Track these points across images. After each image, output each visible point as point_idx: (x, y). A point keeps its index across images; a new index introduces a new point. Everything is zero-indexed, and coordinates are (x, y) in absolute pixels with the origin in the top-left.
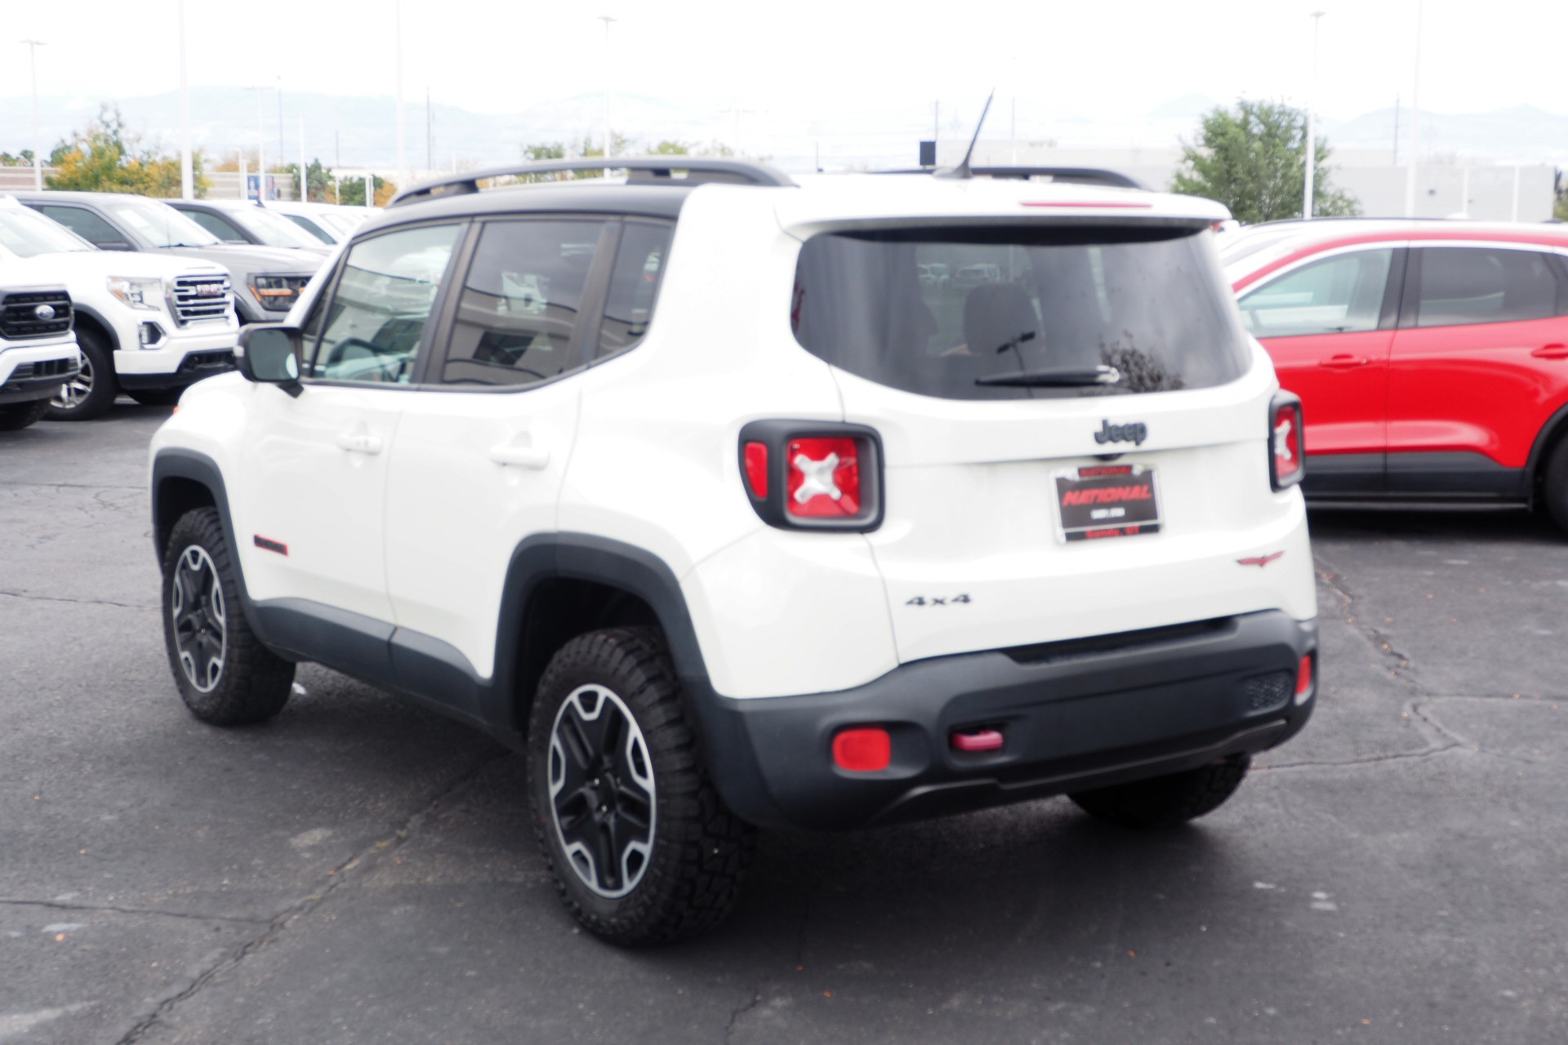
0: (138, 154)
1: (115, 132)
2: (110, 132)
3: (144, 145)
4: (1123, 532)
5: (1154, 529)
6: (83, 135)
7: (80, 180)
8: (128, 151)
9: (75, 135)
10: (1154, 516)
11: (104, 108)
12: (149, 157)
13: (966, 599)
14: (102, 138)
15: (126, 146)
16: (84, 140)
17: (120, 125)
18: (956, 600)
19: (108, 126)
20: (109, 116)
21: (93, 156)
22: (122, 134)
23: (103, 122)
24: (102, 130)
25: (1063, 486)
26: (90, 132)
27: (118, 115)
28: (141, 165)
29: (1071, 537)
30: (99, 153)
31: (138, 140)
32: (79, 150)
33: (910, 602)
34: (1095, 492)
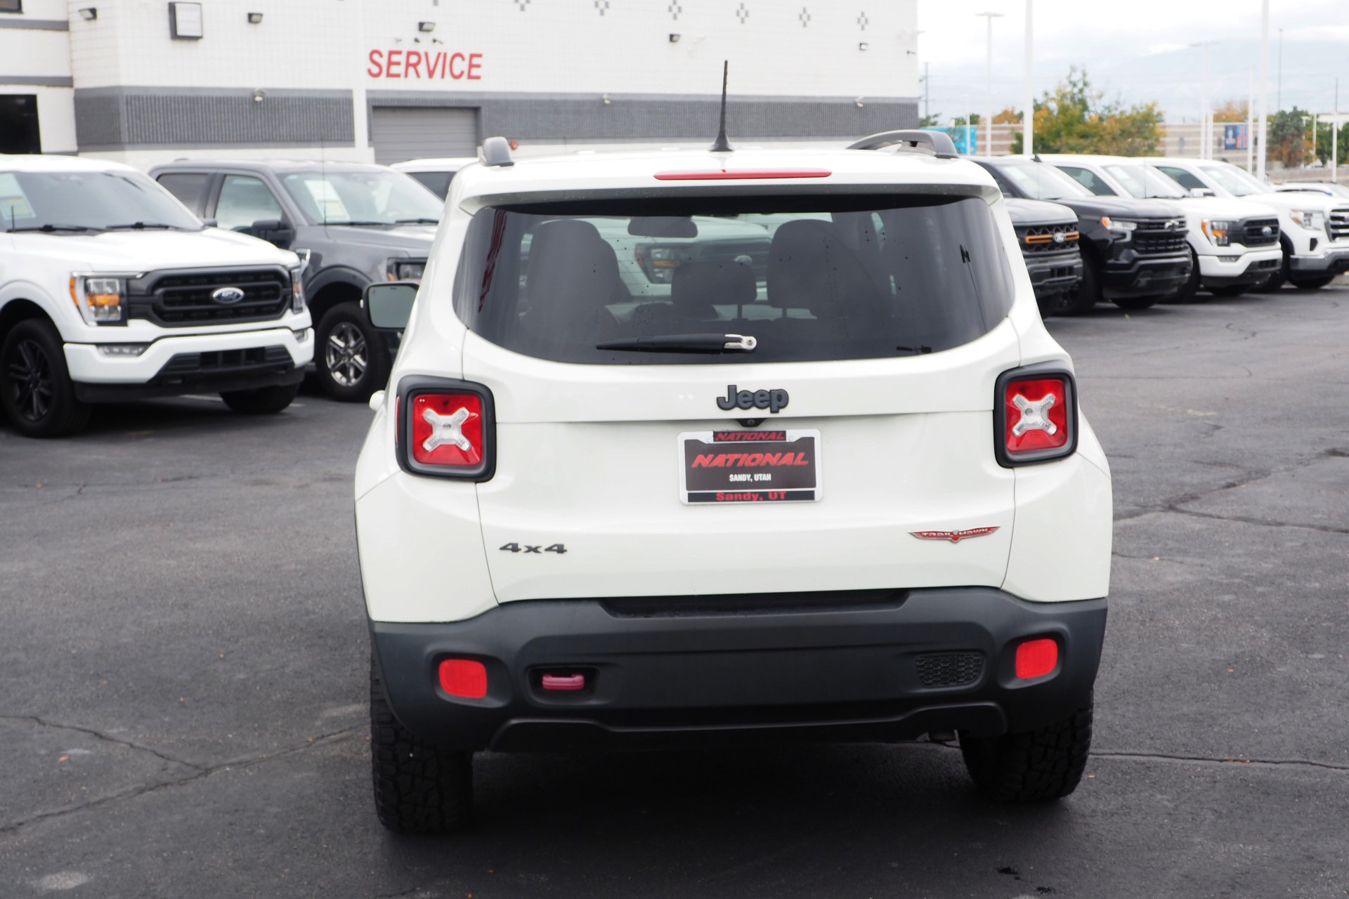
0: (1100, 110)
1: (1081, 91)
2: (1076, 90)
3: (1106, 101)
4: (765, 497)
5: (810, 496)
6: (1053, 94)
7: (1045, 135)
8: (1091, 108)
9: (1046, 94)
10: (813, 483)
11: (1073, 69)
12: (1110, 111)
13: (561, 550)
14: (1069, 96)
15: (1090, 103)
16: (1053, 99)
17: (1085, 84)
18: (549, 549)
19: (1074, 85)
20: (1077, 77)
21: (1059, 113)
22: (1087, 92)
23: (1071, 82)
24: (1069, 89)
25: (693, 448)
26: (1059, 91)
27: (1084, 75)
28: (1101, 119)
29: (692, 498)
30: (1064, 110)
31: (1100, 97)
32: (1048, 109)
33: (504, 548)
34: (732, 457)
